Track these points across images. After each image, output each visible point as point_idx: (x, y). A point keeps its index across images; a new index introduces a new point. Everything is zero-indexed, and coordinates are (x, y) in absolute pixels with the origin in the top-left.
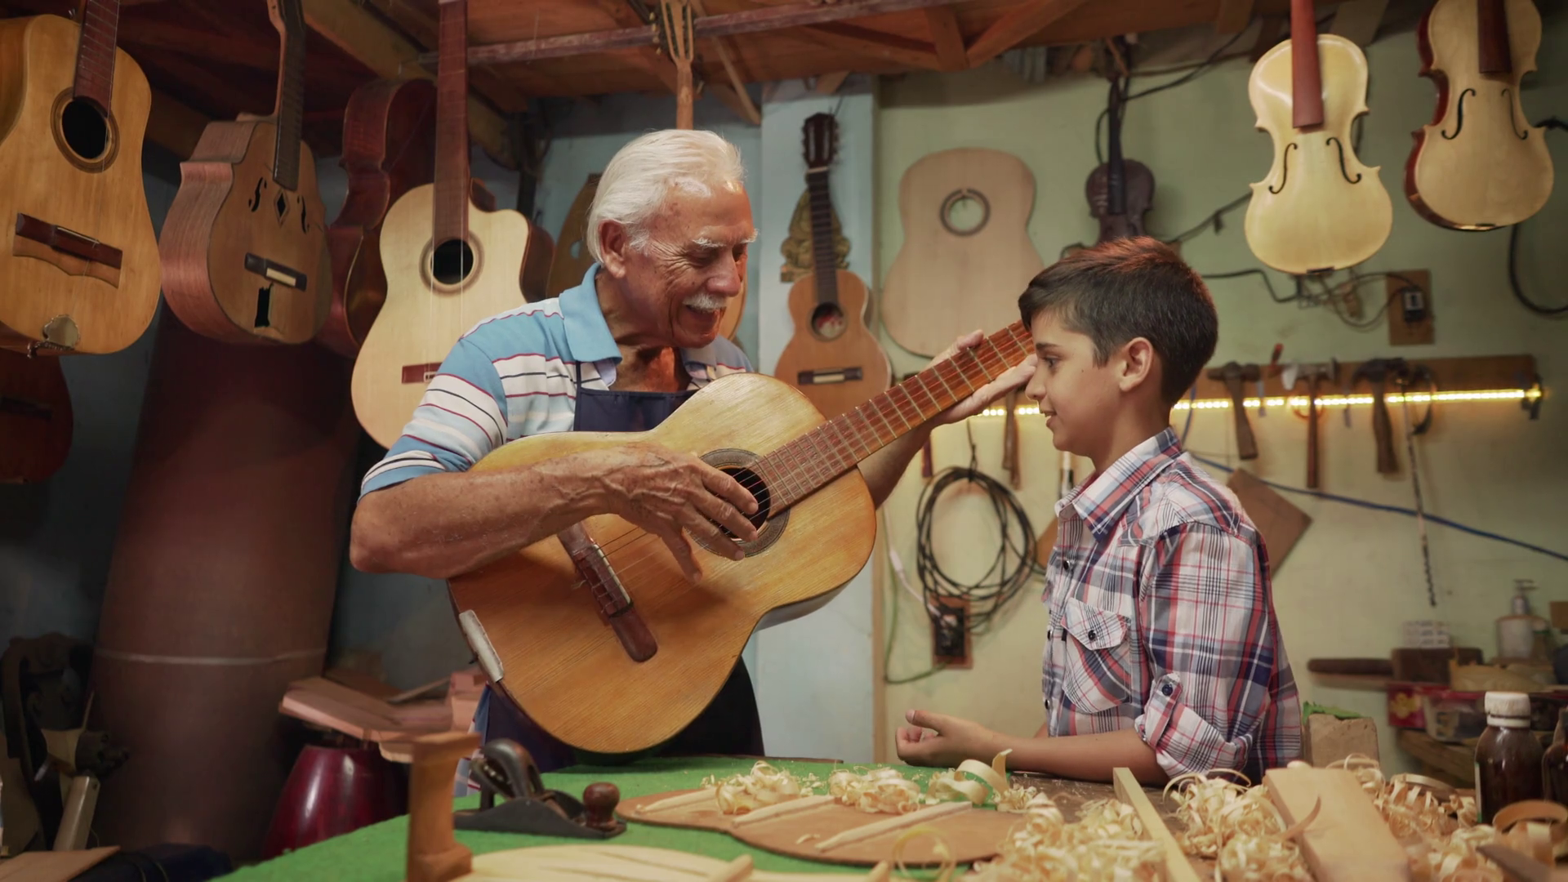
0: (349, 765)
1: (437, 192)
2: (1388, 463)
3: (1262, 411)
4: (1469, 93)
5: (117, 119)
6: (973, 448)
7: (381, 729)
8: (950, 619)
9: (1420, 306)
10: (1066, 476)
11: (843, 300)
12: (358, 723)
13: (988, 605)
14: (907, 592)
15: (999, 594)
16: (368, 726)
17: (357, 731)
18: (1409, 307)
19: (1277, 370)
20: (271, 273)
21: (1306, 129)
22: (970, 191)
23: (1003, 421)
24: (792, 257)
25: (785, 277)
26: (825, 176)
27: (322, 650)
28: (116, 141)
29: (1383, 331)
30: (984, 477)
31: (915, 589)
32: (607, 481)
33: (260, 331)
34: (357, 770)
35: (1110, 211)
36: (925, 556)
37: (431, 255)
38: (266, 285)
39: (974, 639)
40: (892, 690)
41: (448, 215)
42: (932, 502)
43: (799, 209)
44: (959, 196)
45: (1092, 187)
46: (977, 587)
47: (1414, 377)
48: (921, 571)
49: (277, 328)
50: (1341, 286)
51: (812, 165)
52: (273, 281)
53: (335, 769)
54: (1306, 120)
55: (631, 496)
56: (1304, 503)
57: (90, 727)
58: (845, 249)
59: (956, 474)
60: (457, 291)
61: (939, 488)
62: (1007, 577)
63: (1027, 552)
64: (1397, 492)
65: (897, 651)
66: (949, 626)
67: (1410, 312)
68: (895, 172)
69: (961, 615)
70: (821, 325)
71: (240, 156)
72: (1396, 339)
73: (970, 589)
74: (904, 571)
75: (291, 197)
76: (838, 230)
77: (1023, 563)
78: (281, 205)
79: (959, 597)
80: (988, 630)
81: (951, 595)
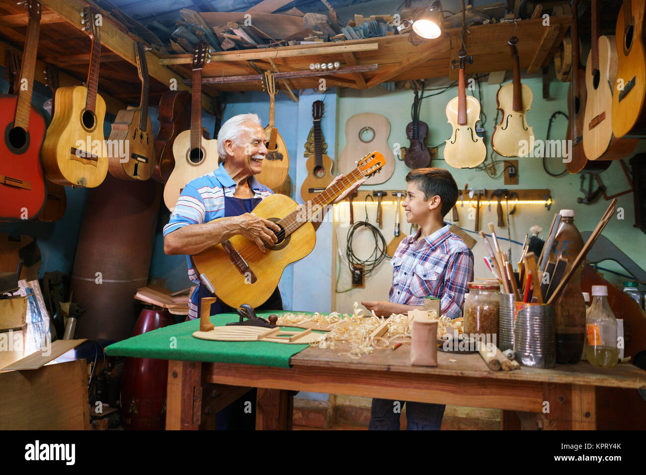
0: (157, 316)
1: (192, 132)
2: (502, 223)
3: (462, 205)
4: (510, 116)
5: (97, 116)
6: (367, 215)
7: (169, 304)
8: (358, 272)
9: (514, 172)
10: (397, 225)
11: (324, 165)
12: (162, 302)
13: (371, 267)
14: (344, 263)
15: (375, 263)
16: (165, 303)
17: (162, 305)
18: (510, 172)
19: (468, 192)
20: (139, 159)
21: (462, 125)
22: (369, 128)
23: (377, 206)
24: (308, 149)
25: (306, 156)
26: (319, 122)
27: (146, 279)
28: (97, 123)
29: (503, 179)
30: (370, 225)
31: (346, 262)
32: (241, 225)
33: (134, 177)
34: (160, 317)
35: (414, 137)
36: (349, 251)
37: (190, 153)
38: (137, 162)
39: (366, 278)
40: (338, 295)
41: (195, 140)
42: (352, 233)
43: (311, 132)
44: (365, 129)
45: (408, 129)
46: (367, 261)
47: (511, 195)
48: (348, 255)
49: (139, 176)
50: (489, 164)
51: (315, 119)
52: (139, 161)
53: (153, 317)
54: (462, 122)
55: (247, 229)
56: (474, 236)
57: (72, 302)
58: (325, 147)
59: (361, 224)
60: (198, 165)
61: (355, 228)
62: (377, 258)
63: (384, 250)
64: (503, 233)
65: (340, 281)
66: (357, 274)
67: (510, 174)
68: (344, 120)
69: (361, 270)
70: (317, 173)
71: (130, 122)
72: (506, 183)
73: (364, 262)
74: (343, 255)
75: (144, 133)
76: (324, 140)
77: (382, 254)
78: (142, 136)
79: (360, 264)
80: (370, 276)
81: (358, 264)
